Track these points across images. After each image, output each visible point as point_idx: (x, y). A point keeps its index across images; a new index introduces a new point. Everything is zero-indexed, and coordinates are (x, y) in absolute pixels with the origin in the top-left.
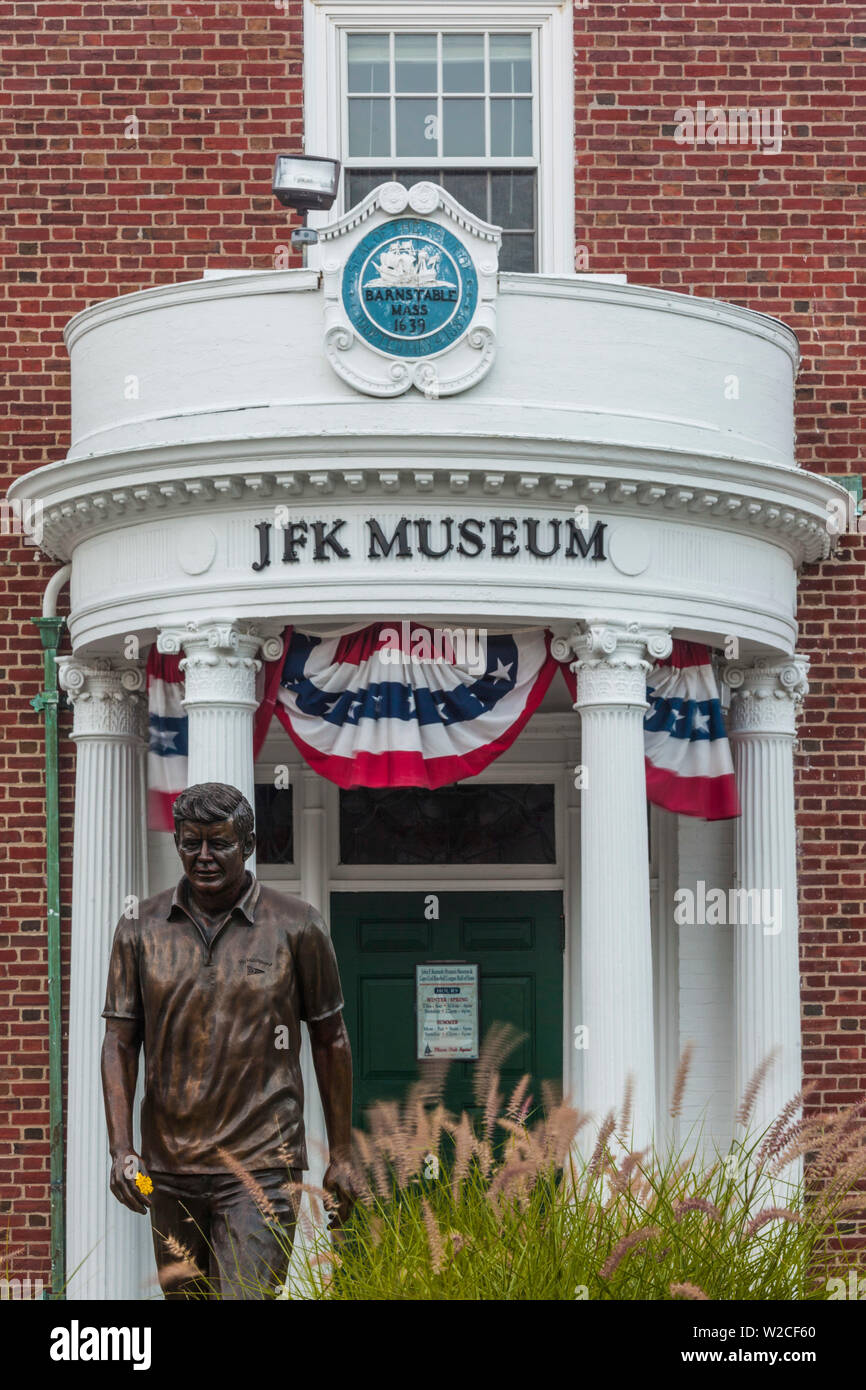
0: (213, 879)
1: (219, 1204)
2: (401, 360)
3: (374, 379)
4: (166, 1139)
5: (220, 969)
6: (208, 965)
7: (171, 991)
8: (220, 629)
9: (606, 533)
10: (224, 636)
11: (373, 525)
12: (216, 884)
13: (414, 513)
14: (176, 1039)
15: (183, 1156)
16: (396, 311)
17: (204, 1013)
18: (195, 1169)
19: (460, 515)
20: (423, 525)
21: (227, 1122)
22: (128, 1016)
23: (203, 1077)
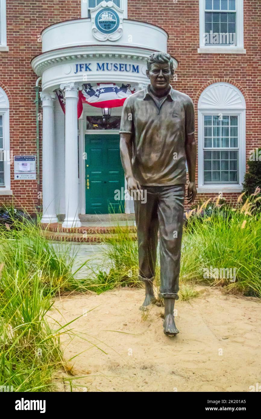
0: (163, 84)
1: (162, 196)
2: (106, 34)
3: (100, 38)
4: (144, 175)
5: (163, 116)
6: (159, 114)
7: (146, 123)
8: (72, 84)
9: (139, 67)
10: (72, 85)
11: (98, 64)
12: (163, 85)
13: (105, 62)
14: (147, 140)
15: (150, 180)
16: (105, 25)
17: (157, 130)
18: (154, 184)
19: (114, 63)
20: (107, 64)
21: (165, 168)
22: (130, 132)
23: (157, 153)
